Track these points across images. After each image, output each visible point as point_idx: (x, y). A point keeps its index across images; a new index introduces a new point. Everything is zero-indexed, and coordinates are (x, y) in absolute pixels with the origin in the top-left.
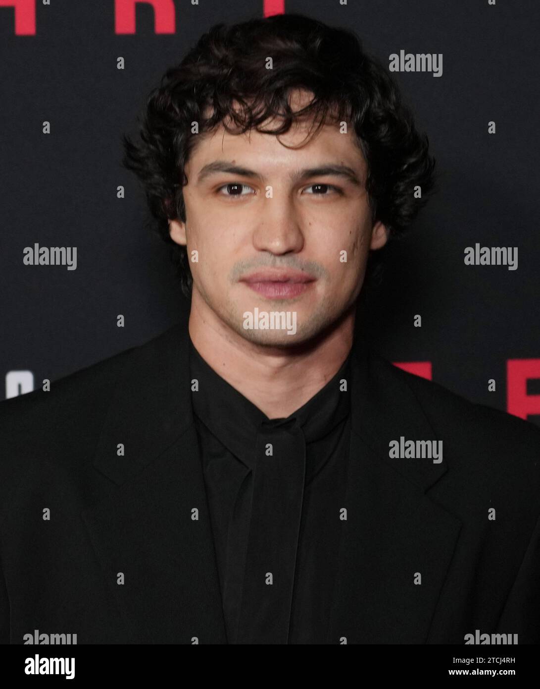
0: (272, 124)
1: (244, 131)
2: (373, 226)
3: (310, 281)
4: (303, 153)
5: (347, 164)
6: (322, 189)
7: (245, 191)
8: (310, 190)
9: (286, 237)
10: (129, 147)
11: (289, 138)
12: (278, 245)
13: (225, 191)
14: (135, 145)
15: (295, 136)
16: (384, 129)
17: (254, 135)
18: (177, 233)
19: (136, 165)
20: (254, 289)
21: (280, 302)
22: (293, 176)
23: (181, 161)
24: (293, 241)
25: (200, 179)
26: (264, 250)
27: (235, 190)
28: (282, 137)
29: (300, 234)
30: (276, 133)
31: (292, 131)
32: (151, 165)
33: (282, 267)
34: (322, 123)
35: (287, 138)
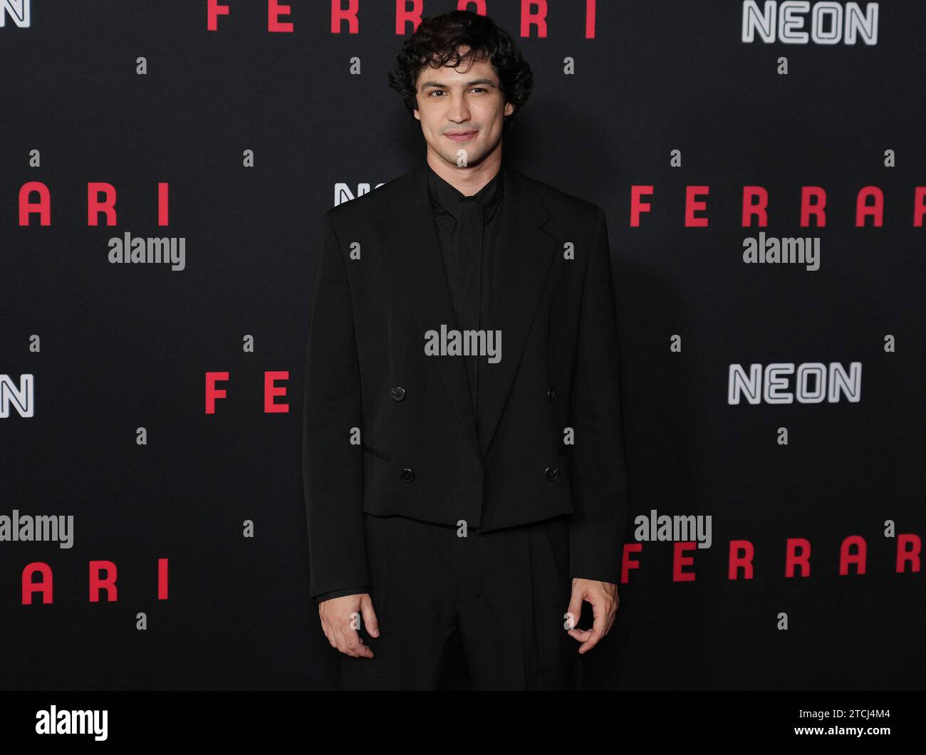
0: (451, 63)
1: (439, 67)
2: (505, 105)
3: (476, 132)
4: (466, 75)
5: (488, 79)
6: (479, 90)
7: (444, 94)
8: (474, 91)
9: (461, 114)
10: (391, 77)
11: (460, 69)
12: (458, 118)
13: (435, 94)
14: (394, 76)
15: (462, 68)
16: (505, 62)
17: (444, 69)
18: (417, 116)
19: (395, 85)
20: (450, 138)
21: (462, 145)
22: (463, 86)
23: (413, 82)
24: (465, 116)
25: (422, 90)
26: (452, 121)
27: (440, 93)
28: (456, 68)
29: (468, 112)
30: (454, 67)
31: (461, 65)
32: (401, 85)
33: (461, 129)
34: (474, 61)
35: (459, 69)
